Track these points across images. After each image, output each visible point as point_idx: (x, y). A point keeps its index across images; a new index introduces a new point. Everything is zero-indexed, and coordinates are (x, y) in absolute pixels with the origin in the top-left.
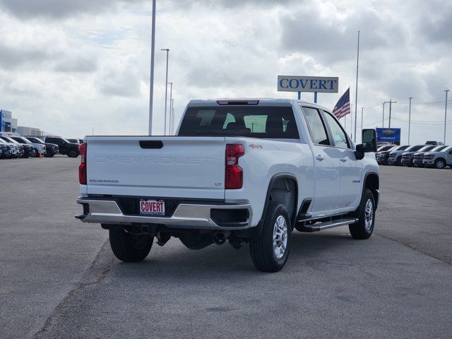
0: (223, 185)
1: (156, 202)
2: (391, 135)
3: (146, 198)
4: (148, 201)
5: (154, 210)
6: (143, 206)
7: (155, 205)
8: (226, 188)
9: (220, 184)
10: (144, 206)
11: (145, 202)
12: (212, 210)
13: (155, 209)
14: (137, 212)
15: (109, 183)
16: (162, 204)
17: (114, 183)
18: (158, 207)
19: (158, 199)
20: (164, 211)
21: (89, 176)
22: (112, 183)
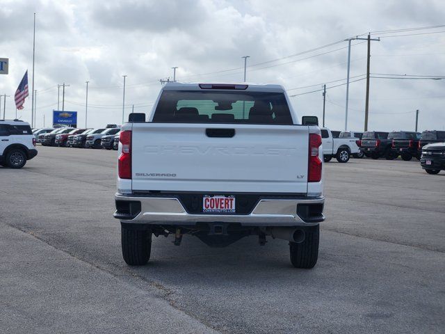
0: (306, 178)
1: (224, 198)
2: (68, 118)
3: (212, 194)
4: (214, 198)
5: (221, 207)
6: (206, 203)
7: (223, 201)
8: (308, 181)
9: (302, 177)
10: (208, 203)
11: (210, 198)
12: (299, 205)
13: (223, 205)
14: (199, 210)
15: (163, 177)
16: (232, 200)
17: (172, 177)
18: (226, 203)
19: (227, 194)
20: (234, 208)
21: (135, 169)
22: (166, 177)
